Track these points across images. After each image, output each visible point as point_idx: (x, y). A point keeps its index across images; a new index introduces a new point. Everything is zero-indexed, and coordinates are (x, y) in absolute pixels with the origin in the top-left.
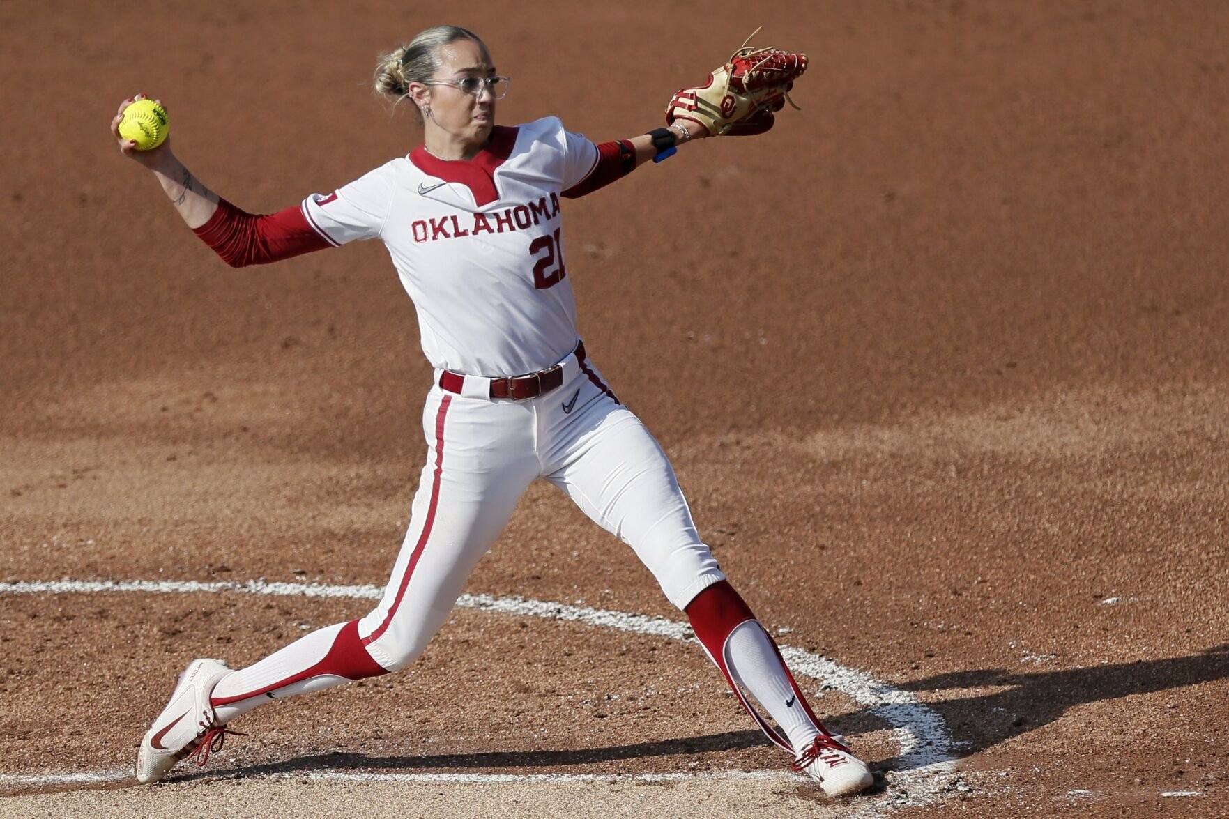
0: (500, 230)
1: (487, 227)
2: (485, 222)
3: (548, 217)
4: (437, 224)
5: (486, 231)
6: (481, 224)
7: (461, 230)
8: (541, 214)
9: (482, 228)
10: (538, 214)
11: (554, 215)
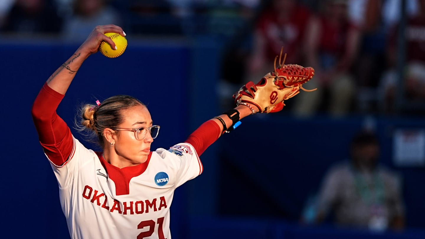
0: (125, 213)
1: (119, 209)
2: (119, 206)
3: (155, 210)
4: (98, 195)
5: (118, 211)
6: (117, 206)
7: (107, 205)
8: (151, 207)
9: (117, 209)
10: (149, 207)
11: (160, 209)
